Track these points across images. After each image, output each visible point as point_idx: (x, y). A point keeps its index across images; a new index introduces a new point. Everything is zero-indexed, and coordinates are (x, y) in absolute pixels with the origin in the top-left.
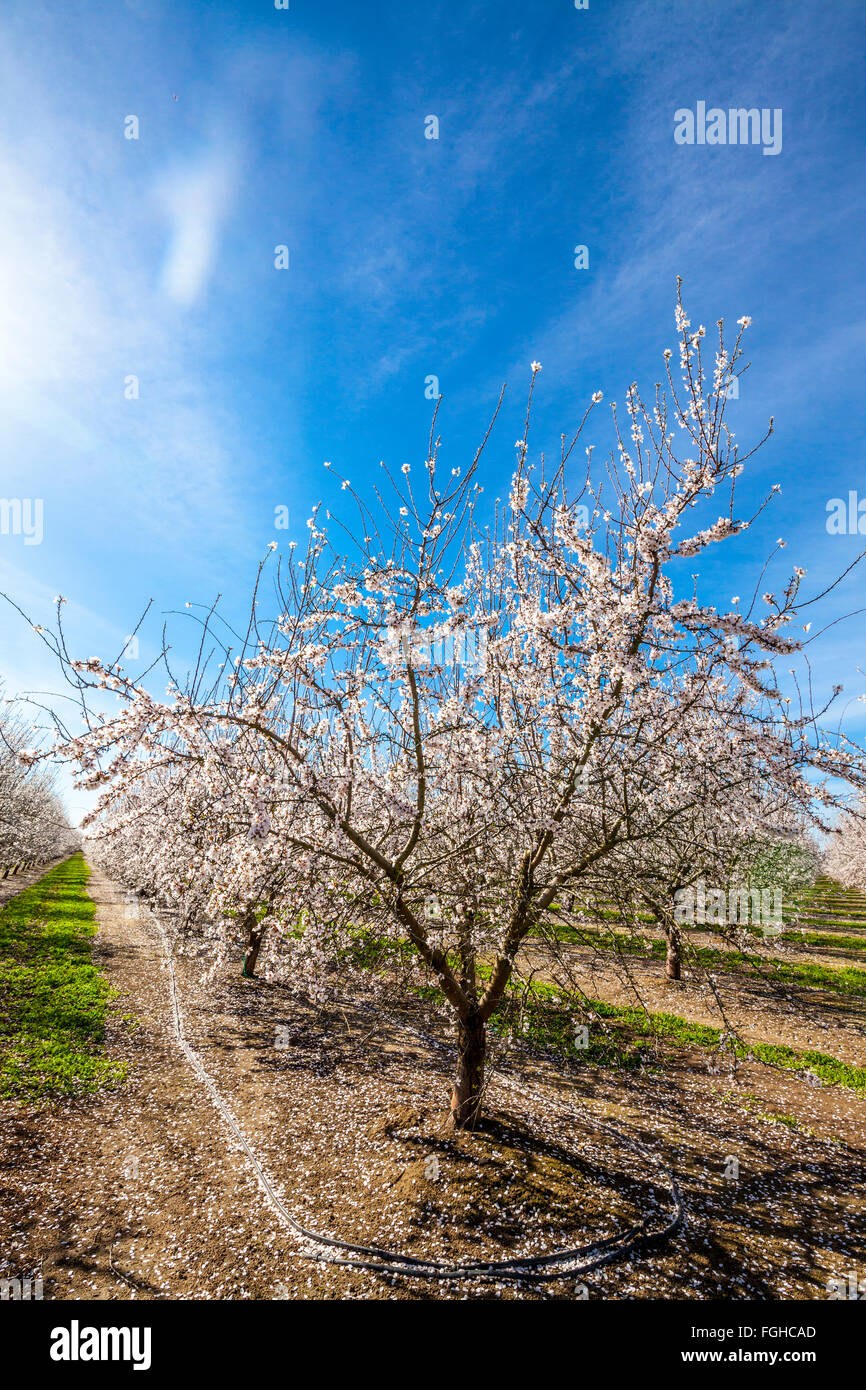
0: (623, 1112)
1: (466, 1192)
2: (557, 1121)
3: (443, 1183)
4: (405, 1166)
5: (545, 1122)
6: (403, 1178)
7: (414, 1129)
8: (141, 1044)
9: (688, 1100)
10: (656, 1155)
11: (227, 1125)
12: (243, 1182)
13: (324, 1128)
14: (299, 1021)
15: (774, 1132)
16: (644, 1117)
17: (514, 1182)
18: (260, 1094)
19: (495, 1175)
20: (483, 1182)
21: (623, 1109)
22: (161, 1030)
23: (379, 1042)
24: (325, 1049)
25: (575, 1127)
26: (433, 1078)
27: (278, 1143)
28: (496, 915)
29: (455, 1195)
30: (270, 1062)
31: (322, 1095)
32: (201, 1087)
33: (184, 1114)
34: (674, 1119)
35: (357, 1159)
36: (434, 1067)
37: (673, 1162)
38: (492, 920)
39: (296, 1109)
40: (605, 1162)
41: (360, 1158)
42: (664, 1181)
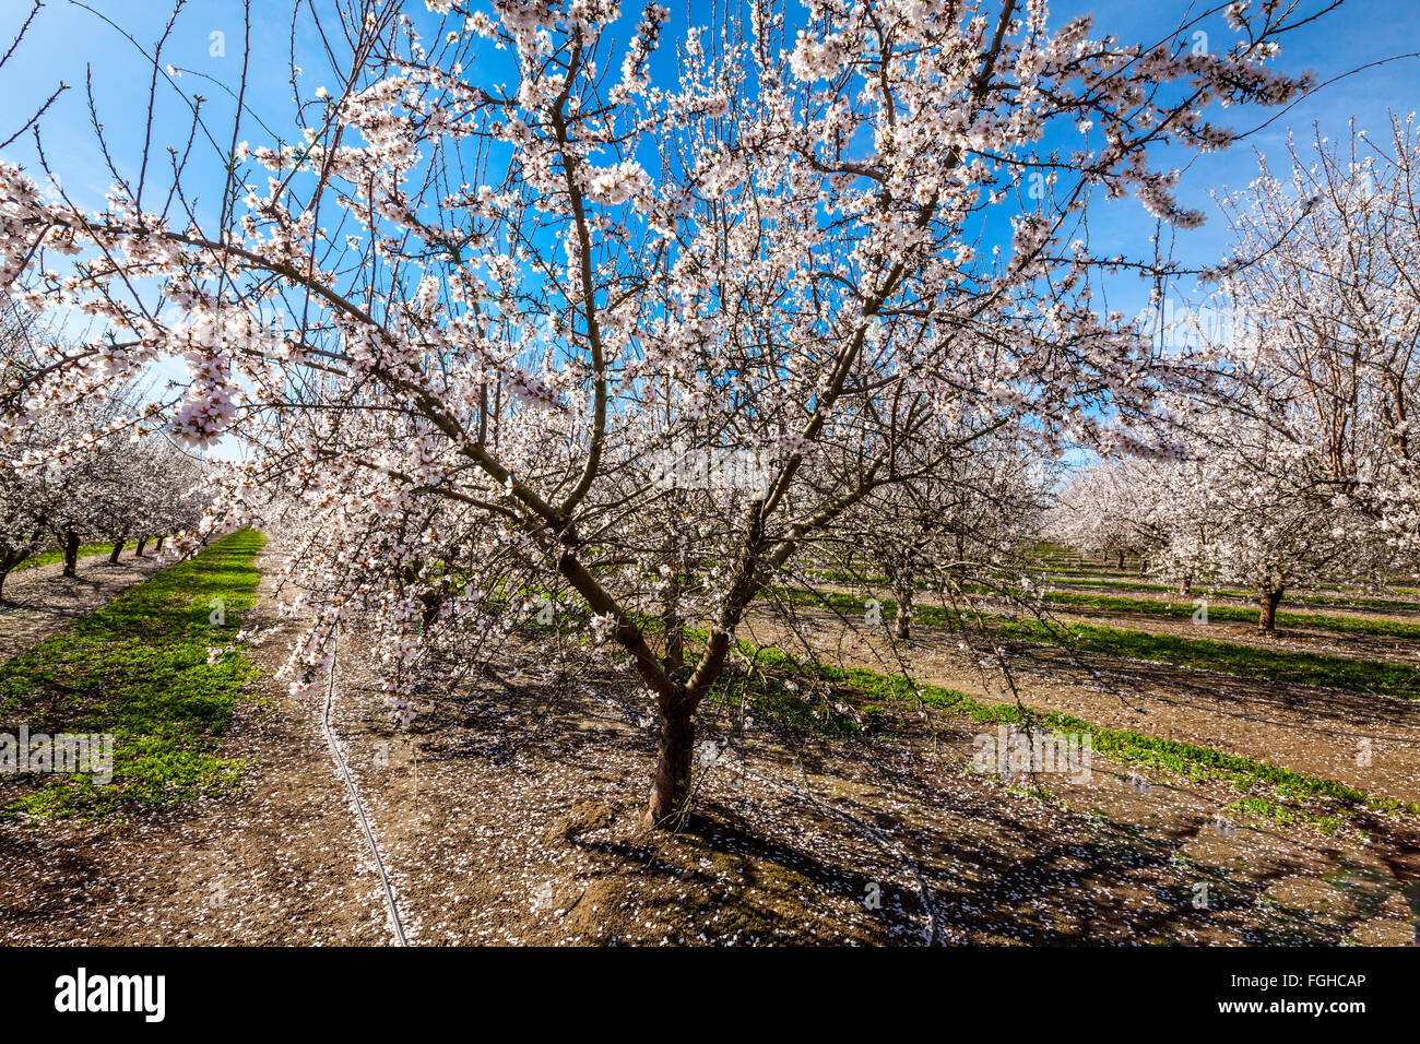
0: (855, 790)
1: (663, 920)
2: (780, 807)
3: (634, 909)
4: (585, 885)
5: (765, 808)
6: (582, 903)
7: (603, 831)
8: (274, 735)
9: (927, 772)
10: (896, 844)
11: (362, 836)
12: (366, 918)
13: (489, 833)
14: (480, 698)
15: (1027, 808)
16: (880, 795)
17: (726, 903)
18: (413, 792)
19: (703, 895)
20: (687, 904)
21: (855, 786)
22: (304, 715)
23: (573, 719)
24: (507, 729)
25: (801, 812)
26: (634, 761)
27: (423, 857)
28: (711, 578)
29: (648, 925)
30: (435, 750)
31: (492, 789)
32: (338, 788)
33: (307, 825)
34: (913, 795)
35: (524, 875)
36: (636, 746)
37: (919, 852)
38: (705, 585)
39: (457, 809)
40: (837, 857)
41: (529, 873)
42: (909, 879)
